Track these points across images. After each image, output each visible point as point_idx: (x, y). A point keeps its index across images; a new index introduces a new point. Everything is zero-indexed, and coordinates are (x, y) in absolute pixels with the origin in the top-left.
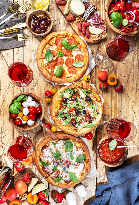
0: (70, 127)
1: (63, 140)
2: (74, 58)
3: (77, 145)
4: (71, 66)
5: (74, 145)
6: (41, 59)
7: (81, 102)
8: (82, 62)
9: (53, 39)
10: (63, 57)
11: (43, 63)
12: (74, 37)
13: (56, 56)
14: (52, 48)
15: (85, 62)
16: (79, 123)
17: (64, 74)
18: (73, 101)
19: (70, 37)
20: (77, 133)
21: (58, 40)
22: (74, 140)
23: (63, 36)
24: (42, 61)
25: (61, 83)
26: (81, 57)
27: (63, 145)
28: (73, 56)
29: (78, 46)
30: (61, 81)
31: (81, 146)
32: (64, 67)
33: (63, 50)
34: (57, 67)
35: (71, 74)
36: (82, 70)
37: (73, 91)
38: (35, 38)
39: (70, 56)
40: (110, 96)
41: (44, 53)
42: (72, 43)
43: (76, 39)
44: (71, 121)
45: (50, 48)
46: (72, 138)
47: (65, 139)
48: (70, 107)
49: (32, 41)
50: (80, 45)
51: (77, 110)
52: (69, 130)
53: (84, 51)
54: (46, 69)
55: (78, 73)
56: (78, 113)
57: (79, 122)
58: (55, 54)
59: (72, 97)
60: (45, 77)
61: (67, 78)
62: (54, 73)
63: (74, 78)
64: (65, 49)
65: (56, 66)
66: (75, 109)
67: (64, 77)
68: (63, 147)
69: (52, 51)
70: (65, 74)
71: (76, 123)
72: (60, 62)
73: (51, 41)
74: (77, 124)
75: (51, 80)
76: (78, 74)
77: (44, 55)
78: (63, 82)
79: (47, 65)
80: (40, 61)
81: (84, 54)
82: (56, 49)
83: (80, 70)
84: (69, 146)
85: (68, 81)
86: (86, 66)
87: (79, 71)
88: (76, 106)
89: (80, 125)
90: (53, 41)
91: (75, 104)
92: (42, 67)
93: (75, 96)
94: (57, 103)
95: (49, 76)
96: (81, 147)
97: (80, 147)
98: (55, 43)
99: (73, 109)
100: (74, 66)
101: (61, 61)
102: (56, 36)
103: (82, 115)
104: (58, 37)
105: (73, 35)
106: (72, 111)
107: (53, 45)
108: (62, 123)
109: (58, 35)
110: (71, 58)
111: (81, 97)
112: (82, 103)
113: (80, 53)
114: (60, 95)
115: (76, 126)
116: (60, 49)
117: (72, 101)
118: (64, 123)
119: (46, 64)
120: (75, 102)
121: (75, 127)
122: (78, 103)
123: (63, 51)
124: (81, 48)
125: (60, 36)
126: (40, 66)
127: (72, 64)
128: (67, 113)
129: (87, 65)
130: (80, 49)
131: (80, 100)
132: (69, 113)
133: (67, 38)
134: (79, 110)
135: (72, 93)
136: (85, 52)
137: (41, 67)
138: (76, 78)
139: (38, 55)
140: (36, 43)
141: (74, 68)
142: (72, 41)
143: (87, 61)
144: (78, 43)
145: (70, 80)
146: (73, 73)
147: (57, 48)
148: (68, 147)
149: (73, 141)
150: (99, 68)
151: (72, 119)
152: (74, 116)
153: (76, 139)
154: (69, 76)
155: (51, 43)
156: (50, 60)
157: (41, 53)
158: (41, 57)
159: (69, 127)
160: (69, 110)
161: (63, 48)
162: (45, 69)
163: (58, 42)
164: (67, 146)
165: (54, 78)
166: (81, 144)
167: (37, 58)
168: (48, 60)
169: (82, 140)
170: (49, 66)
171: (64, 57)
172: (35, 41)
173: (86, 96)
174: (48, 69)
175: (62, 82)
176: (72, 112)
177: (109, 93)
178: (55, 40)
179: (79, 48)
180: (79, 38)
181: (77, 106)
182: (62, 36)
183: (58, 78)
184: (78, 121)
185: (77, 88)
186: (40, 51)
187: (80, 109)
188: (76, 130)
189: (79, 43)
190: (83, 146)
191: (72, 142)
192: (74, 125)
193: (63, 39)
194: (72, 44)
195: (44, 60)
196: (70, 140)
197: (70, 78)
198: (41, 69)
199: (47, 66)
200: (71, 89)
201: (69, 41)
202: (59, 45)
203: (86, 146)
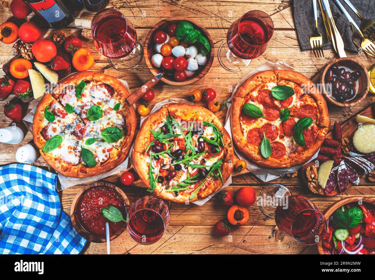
0: (148, 140)
1: (123, 124)
2: (278, 139)
3: (115, 152)
4: (263, 135)
5: (113, 146)
6: (276, 77)
7: (198, 161)
8: (271, 154)
9: (313, 101)
10: (279, 119)
11: (268, 82)
12: (318, 140)
13: (282, 106)
14: (296, 99)
15: (269, 161)
16: (157, 158)
17: (248, 121)
18: (197, 145)
19: (317, 132)
20: (139, 154)
21: (311, 111)
22: (123, 145)
23: (320, 120)
24: (273, 78)
25: (231, 113)
26: (280, 153)
27: (114, 123)
28: (282, 137)
29: (300, 147)
30: (235, 114)
31: (113, 158)
32: (261, 121)
33: (293, 119)
34: (261, 107)
35: (247, 134)
36: (255, 155)
37: (216, 144)
38: (316, 69)
39: (281, 133)
40: (207, 211)
41: (288, 83)
42: (306, 136)
43: (314, 144)
44: (159, 143)
45: (297, 95)
46: (128, 140)
47: (125, 128)
48: (186, 139)
49: (311, 63)
50: (303, 151)
51: (181, 153)
52: (144, 140)
53: (291, 159)
54: (257, 86)
55: (250, 147)
56: (176, 155)
57: (159, 158)
58: (285, 105)
59: (205, 143)
60: (243, 85)
61: (241, 126)
62: (251, 102)
63: (239, 139)
64: (295, 122)
65: (264, 106)
66: (183, 150)
67: (242, 121)
68: (111, 124)
69: (291, 99)
70: (248, 123)
71: (156, 152)
72: (270, 113)
73: (310, 98)
74: (155, 154)
75: (237, 95)
76: (248, 147)
77: (283, 83)
78: (233, 117)
79: (266, 88)
80: (272, 76)
81: (285, 160)
82: (295, 105)
83: (255, 152)
84: (113, 136)
85: (234, 128)
86: (262, 163)
87: (253, 149)
88: (189, 150)
89: (152, 159)
90: (309, 101)
91: (193, 149)
92: (261, 80)
93: (207, 149)
94: (193, 115)
95: (244, 92)
96: (111, 159)
97: (110, 157)
98: (307, 103)
99: (183, 146)
100: (263, 141)
101: (273, 116)
102: (320, 107)
103: (172, 163)
104: (318, 110)
105: (321, 139)
106: (178, 144)
107: (302, 101)
108: (156, 125)
109: (320, 110)
110: (278, 134)
111: (205, 159)
112: (195, 163)
113: (288, 150)
114: (208, 120)
115: (151, 153)
116: (295, 113)
117: (197, 143)
118: (156, 130)
119: (267, 86)
120: (196, 149)
121: (149, 150)
122: (195, 155)
123: (290, 119)
124: (297, 154)
125: (319, 115)
126: (263, 76)
127: (267, 136)
128: (175, 134)
129: (264, 164)
130: (294, 153)
131: (200, 159)
132: (175, 137)
133: (315, 126)
134: (181, 157)
135: (212, 142)
136: (289, 161)
137: (261, 77)
138: (240, 142)
139: (284, 72)
140: (306, 71)
141: (259, 140)
142: (309, 136)
143: (272, 163)
144: (305, 149)
145: (237, 131)
146: (249, 137)
147: (296, 108)
148: (111, 133)
149: (121, 143)
150: (261, 191)
151: (165, 144)
152: (169, 148)
153: (126, 148)
154: (243, 129)
155: (307, 97)
156: (274, 95)
157: (286, 77)
158: (279, 77)
159: (149, 138)
160: (181, 137)
161: (296, 120)
162: (257, 84)
163: (308, 109)
164: (113, 132)
165: (240, 101)
166: (117, 158)
167: (278, 71)
168: (274, 90)
169: (123, 160)
170: (263, 93)
171: (280, 122)
172: (309, 69)
173: (208, 169)
174: (258, 89)
175: (233, 115)
176: (176, 144)
177: (213, 210)
178: (312, 104)
179: (297, 149)
180: (315, 149)
181: (188, 153)
182: (319, 118)
183: (240, 108)
184: (160, 156)
185: (223, 152)
186: (291, 76)
187: (183, 158)
188: (143, 153)
189: (307, 150)
190: (112, 161)
191: (120, 141)
192: (153, 148)
193: (314, 119)
194: (304, 136)
195: (274, 83)
196: (123, 138)
197: (240, 132)
198: (258, 77)
199: (264, 89)
200: (221, 140)
201: (309, 131)
202: (302, 113)
203: (112, 167)
